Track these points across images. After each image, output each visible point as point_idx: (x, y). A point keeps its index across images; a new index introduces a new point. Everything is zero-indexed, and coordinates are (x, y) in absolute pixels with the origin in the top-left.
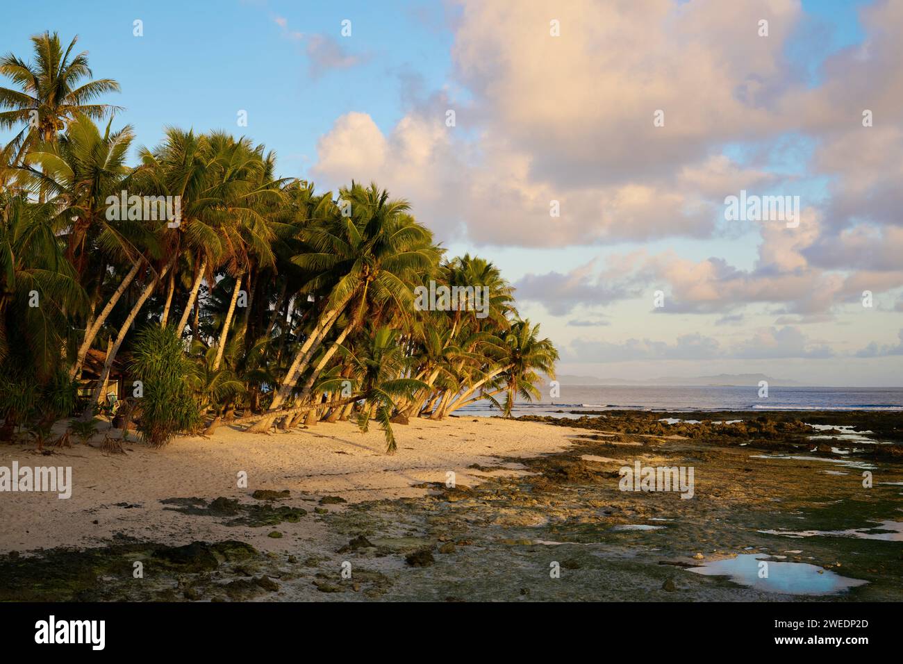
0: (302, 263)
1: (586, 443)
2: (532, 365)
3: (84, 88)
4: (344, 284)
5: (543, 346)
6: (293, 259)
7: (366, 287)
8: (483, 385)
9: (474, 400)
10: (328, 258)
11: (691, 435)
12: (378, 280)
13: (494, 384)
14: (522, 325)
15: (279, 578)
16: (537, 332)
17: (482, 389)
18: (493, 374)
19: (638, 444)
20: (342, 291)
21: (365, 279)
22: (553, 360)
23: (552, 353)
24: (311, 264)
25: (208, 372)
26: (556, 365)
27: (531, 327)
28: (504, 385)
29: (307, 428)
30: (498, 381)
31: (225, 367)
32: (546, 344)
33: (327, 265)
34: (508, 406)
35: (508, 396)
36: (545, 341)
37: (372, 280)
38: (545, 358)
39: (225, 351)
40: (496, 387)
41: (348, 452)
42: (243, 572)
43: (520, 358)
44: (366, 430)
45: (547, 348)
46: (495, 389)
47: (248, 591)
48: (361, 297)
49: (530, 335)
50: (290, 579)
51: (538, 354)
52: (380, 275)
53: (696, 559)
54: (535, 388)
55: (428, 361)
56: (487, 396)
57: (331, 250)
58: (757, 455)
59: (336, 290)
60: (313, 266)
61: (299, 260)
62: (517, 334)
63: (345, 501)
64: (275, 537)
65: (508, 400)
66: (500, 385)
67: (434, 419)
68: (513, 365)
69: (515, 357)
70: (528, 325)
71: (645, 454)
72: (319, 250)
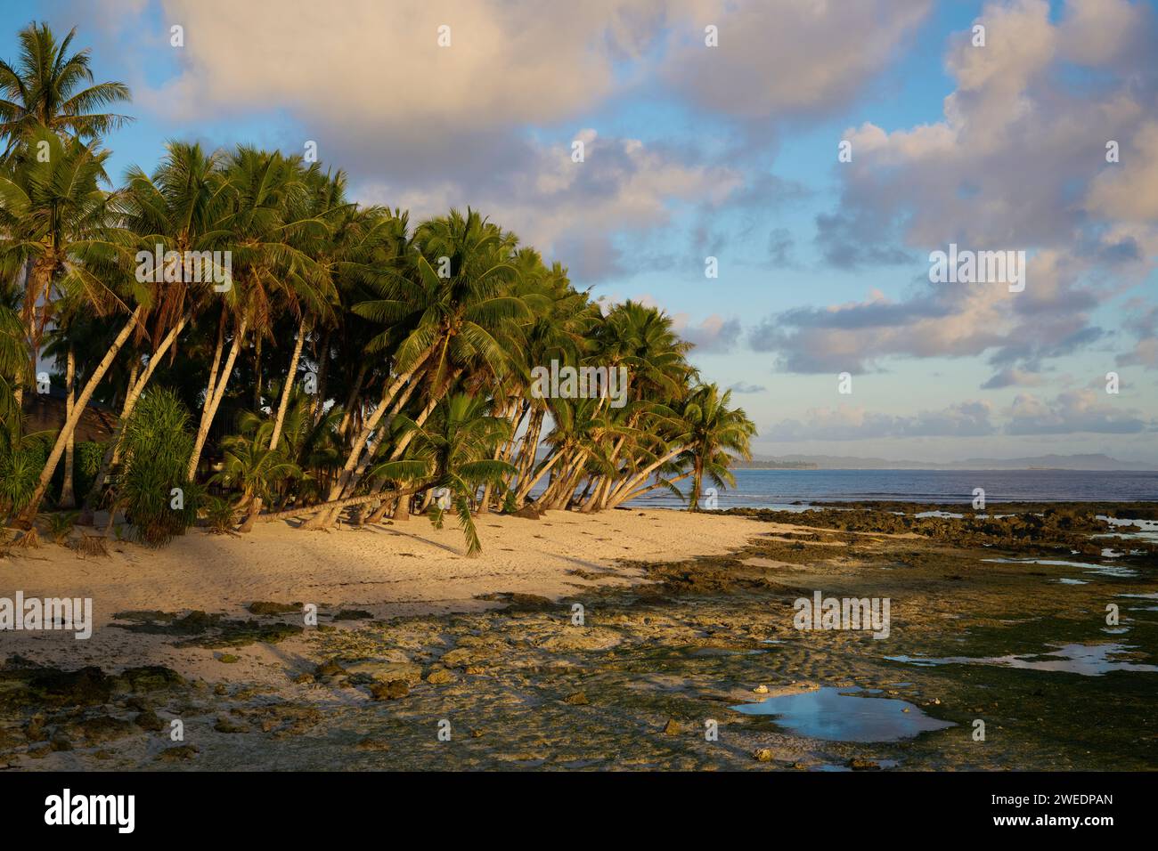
0: (365, 313)
1: (768, 543)
2: (721, 443)
3: (86, 94)
4: (414, 340)
5: (735, 418)
6: (353, 309)
7: (446, 343)
8: (659, 468)
9: (651, 488)
10: (399, 306)
11: (929, 533)
12: (462, 334)
13: (672, 468)
14: (707, 391)
15: (180, 714)
16: (728, 400)
17: (657, 475)
18: (673, 453)
19: (843, 544)
20: (411, 348)
21: (445, 333)
22: (747, 436)
23: (748, 427)
24: (378, 316)
25: (252, 453)
26: (751, 443)
27: (720, 394)
28: (689, 468)
29: (392, 523)
30: (680, 464)
31: (285, 449)
32: (739, 416)
33: (397, 315)
34: (696, 494)
35: (694, 483)
36: (738, 411)
37: (454, 334)
38: (737, 434)
39: (285, 426)
40: (677, 471)
41: (417, 554)
42: (137, 706)
43: (706, 433)
44: (439, 526)
45: (740, 421)
46: (677, 474)
47: (111, 730)
48: (439, 356)
49: (719, 404)
50: (193, 714)
51: (729, 428)
52: (464, 328)
53: (757, 693)
54: (729, 473)
55: (567, 437)
56: (666, 484)
57: (399, 295)
58: (994, 558)
59: (403, 347)
60: (379, 317)
61: (362, 309)
62: (702, 404)
63: (372, 617)
64: (226, 662)
65: (694, 487)
66: (683, 469)
67: (585, 513)
68: (697, 442)
69: (700, 433)
70: (716, 391)
71: (838, 558)
72: (386, 296)
